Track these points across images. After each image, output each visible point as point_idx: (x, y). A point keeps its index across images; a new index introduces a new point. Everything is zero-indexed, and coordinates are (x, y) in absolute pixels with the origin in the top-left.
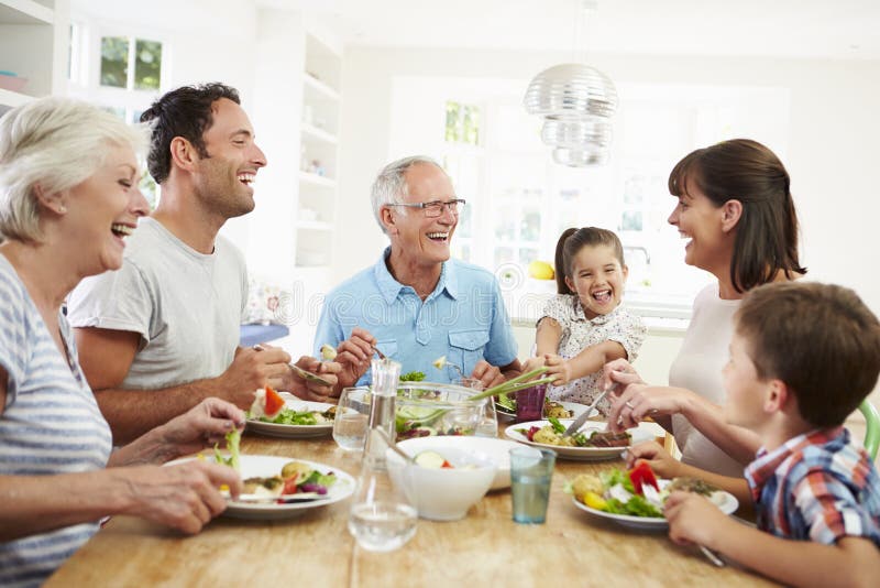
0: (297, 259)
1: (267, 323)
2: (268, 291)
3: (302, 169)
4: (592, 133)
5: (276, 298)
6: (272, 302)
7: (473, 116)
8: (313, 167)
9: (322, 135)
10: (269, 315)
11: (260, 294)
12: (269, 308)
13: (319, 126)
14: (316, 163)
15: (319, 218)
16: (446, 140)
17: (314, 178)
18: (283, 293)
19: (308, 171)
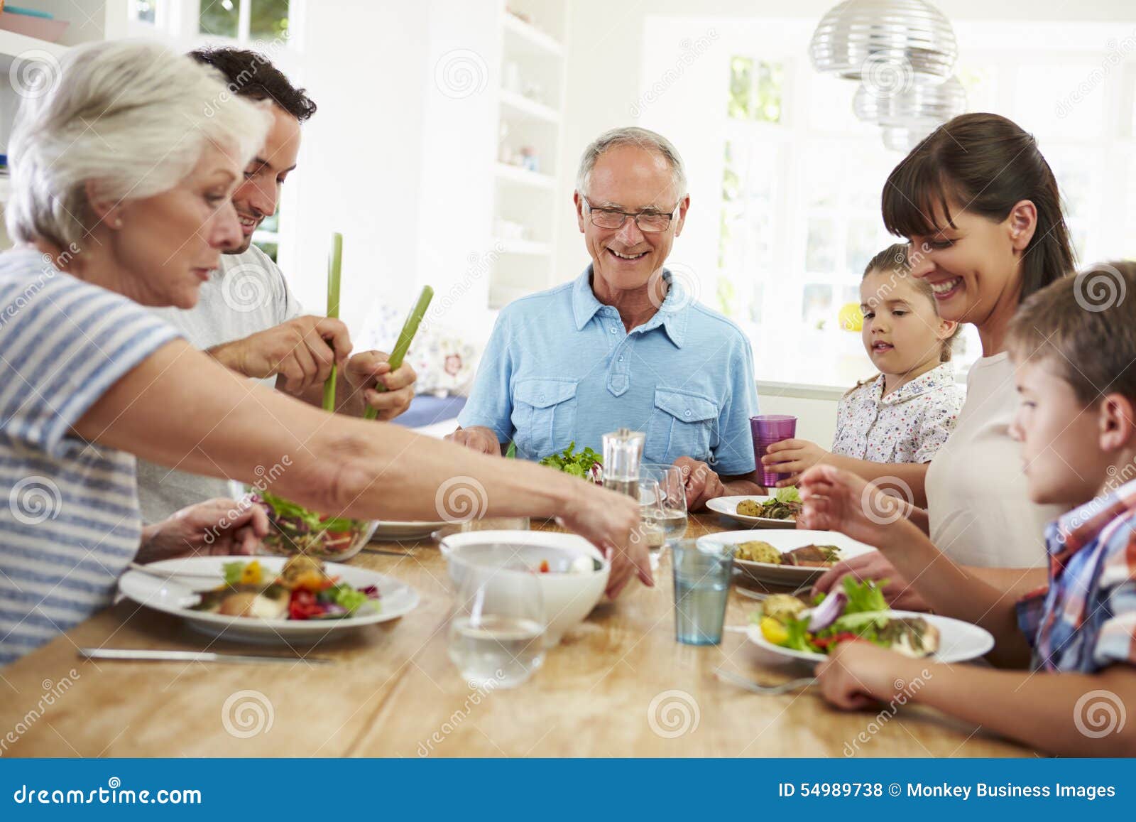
0: (490, 298)
1: (443, 394)
2: (445, 344)
3: (500, 160)
4: (933, 101)
5: (457, 356)
6: (451, 361)
7: (777, 77)
8: (519, 159)
9: (534, 108)
10: (446, 382)
11: (434, 350)
12: (446, 370)
13: (530, 94)
14: (526, 153)
15: (529, 236)
16: (730, 114)
17: (520, 174)
18: (466, 348)
19: (511, 163)
